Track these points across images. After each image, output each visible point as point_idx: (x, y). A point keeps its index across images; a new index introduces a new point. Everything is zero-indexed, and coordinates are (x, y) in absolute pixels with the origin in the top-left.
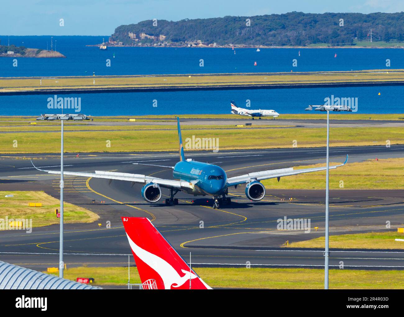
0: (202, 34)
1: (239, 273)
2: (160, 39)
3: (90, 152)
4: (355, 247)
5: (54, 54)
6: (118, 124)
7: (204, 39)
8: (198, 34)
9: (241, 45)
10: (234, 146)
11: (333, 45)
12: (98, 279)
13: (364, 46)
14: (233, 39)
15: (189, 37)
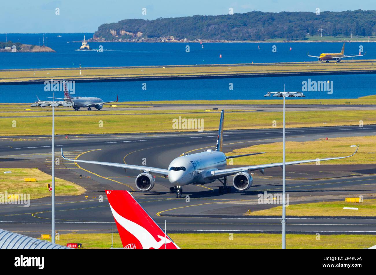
0: (174, 31)
1: (208, 238)
2: (137, 36)
4: (308, 215)
5: (45, 49)
7: (176, 35)
8: (171, 31)
9: (208, 40)
11: (288, 40)
12: (85, 244)
13: (315, 41)
14: (201, 35)
15: (163, 33)
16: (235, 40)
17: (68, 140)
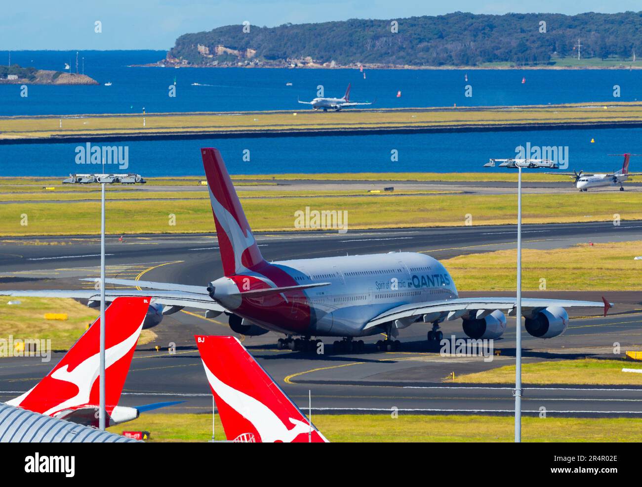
0: (314, 47)
1: (377, 423)
2: (247, 56)
3: (140, 234)
4: (559, 382)
5: (79, 79)
6: (183, 189)
7: (315, 55)
8: (307, 47)
9: (374, 64)
10: (366, 224)
11: (519, 65)
12: (156, 432)
13: (568, 67)
14: (361, 55)
15: (293, 52)
16: (423, 64)
17: (123, 244)
